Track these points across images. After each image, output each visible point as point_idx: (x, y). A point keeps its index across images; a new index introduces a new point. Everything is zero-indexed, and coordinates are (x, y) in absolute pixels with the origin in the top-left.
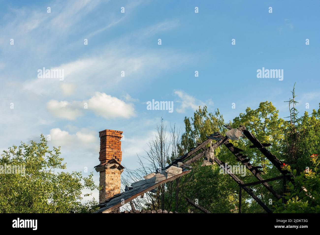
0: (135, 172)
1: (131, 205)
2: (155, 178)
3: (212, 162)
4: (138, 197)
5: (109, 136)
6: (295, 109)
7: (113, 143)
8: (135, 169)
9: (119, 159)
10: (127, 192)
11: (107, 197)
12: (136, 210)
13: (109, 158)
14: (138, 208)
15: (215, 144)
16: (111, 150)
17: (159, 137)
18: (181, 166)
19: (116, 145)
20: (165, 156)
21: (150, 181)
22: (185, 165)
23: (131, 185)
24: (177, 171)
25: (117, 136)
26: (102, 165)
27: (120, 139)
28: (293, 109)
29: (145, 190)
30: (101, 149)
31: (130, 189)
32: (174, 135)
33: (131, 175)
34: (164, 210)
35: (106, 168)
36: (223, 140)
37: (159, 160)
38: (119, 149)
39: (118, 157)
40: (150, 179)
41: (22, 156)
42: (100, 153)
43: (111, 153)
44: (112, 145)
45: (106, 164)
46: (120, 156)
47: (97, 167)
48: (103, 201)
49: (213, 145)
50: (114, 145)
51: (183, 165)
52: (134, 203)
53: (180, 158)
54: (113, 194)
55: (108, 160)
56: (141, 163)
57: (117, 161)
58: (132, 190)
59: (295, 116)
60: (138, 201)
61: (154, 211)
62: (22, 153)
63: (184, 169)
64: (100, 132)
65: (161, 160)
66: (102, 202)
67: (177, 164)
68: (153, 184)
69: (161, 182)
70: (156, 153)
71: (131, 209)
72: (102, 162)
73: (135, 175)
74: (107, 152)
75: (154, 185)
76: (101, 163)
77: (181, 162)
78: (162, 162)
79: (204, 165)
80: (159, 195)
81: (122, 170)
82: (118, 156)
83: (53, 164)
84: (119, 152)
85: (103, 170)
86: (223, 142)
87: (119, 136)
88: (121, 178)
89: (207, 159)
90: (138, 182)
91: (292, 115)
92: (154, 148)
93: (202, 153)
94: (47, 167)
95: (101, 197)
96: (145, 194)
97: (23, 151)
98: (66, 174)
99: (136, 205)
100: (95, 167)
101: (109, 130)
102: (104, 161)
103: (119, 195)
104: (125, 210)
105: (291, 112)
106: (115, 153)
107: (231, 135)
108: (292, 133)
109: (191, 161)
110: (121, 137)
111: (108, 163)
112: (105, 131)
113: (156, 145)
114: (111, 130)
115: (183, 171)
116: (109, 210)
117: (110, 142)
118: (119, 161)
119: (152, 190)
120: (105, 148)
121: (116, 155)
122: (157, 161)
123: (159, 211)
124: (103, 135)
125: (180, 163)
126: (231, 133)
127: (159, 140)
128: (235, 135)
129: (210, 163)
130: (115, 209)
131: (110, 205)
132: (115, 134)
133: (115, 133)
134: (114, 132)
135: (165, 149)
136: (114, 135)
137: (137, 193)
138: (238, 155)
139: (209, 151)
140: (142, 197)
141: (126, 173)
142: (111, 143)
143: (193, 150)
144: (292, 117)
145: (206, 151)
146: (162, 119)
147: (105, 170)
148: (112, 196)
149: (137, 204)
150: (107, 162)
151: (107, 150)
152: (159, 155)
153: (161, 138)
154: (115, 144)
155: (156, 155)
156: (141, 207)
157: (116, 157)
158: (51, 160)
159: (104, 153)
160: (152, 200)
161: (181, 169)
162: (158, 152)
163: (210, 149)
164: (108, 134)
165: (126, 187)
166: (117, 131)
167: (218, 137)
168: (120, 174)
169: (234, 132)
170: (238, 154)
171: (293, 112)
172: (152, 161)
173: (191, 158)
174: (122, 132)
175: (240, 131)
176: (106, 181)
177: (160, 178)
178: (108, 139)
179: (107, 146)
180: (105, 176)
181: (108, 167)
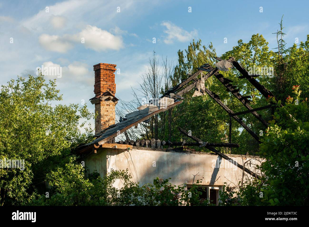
0: (130, 104)
1: (125, 135)
2: (148, 108)
3: (203, 93)
4: (132, 127)
5: (103, 69)
6: (282, 41)
7: (108, 76)
8: (129, 101)
9: (113, 91)
10: (122, 123)
11: (103, 128)
12: (131, 139)
13: (103, 90)
14: (133, 138)
15: (205, 75)
16: (105, 83)
17: (152, 69)
18: (173, 97)
19: (110, 78)
20: (157, 88)
21: (143, 111)
22: (177, 96)
23: (126, 116)
24: (170, 102)
25: (112, 69)
26: (97, 97)
27: (114, 72)
28: (281, 41)
29: (138, 121)
30: (96, 82)
31: (124, 119)
32: (166, 68)
33: (126, 107)
34: (158, 140)
35: (101, 101)
36: (213, 71)
37: (152, 92)
38: (113, 81)
39: (112, 90)
40: (143, 110)
41: (20, 90)
42: (95, 86)
43: (106, 86)
44: (106, 78)
45: (101, 96)
46: (114, 88)
47: (92, 99)
48: (99, 131)
49: (203, 77)
50: (108, 78)
51: (175, 96)
52: (129, 133)
53: (172, 89)
54: (108, 125)
55: (103, 93)
56: (135, 95)
57: (112, 94)
58: (126, 121)
59: (283, 47)
60: (133, 132)
61: (148, 140)
62: (20, 87)
63: (175, 100)
64: (94, 66)
65: (154, 92)
66: (97, 133)
67: (169, 95)
68: (146, 115)
69: (153, 113)
70: (149, 85)
71: (125, 139)
72: (97, 94)
73: (130, 107)
74: (101, 85)
75: (148, 116)
76: (96, 96)
77: (173, 93)
78: (155, 94)
79: (195, 96)
80: (153, 125)
81: (116, 102)
82: (113, 88)
84: (113, 85)
85: (98, 102)
86: (213, 73)
87: (113, 69)
88: (116, 109)
89: (198, 90)
90: (132, 113)
91: (280, 46)
92: (147, 81)
93: (193, 84)
94: (45, 100)
95: (97, 128)
96: (139, 125)
97: (21, 86)
98: (64, 106)
99: (131, 136)
100: (90, 100)
101: (103, 64)
102: (99, 94)
103: (114, 126)
104: (120, 141)
105: (279, 44)
106: (109, 86)
107: (221, 66)
108: (280, 63)
109: (183, 92)
110: (115, 70)
111: (102, 96)
112: (99, 65)
113: (149, 77)
114: (105, 64)
115: (175, 101)
116: (105, 140)
117: (104, 75)
118: (113, 93)
119: (145, 120)
120: (100, 81)
121: (110, 88)
122: (151, 93)
123: (152, 141)
124: (97, 69)
125: (172, 95)
126: (221, 64)
127: (152, 72)
128: (224, 67)
129: (201, 93)
130: (110, 139)
131: (105, 136)
132: (109, 68)
133: (109, 66)
134: (108, 65)
135: (158, 81)
136: (108, 68)
137: (131, 123)
138: (228, 86)
139: (199, 82)
140: (136, 127)
141: (121, 105)
142: (105, 76)
143: (184, 81)
144: (279, 48)
145: (197, 82)
146: (155, 52)
147: (100, 103)
148: (107, 127)
149: (132, 134)
150: (102, 95)
151: (102, 83)
152: (152, 87)
153: (154, 71)
154: (109, 77)
155: (149, 87)
156: (135, 137)
157: (110, 89)
158: (48, 93)
159: (99, 85)
160: (146, 131)
161: (173, 100)
162: (151, 84)
163: (200, 80)
164: (102, 68)
165: (121, 118)
166: (111, 65)
167: (208, 69)
168: (115, 106)
169: (224, 64)
170: (227, 84)
171: (281, 43)
172: (146, 93)
173: (183, 90)
174: (116, 65)
175: (229, 63)
176: (101, 113)
177: (153, 109)
178: (102, 72)
179: (101, 79)
180: (100, 108)
181: (102, 99)
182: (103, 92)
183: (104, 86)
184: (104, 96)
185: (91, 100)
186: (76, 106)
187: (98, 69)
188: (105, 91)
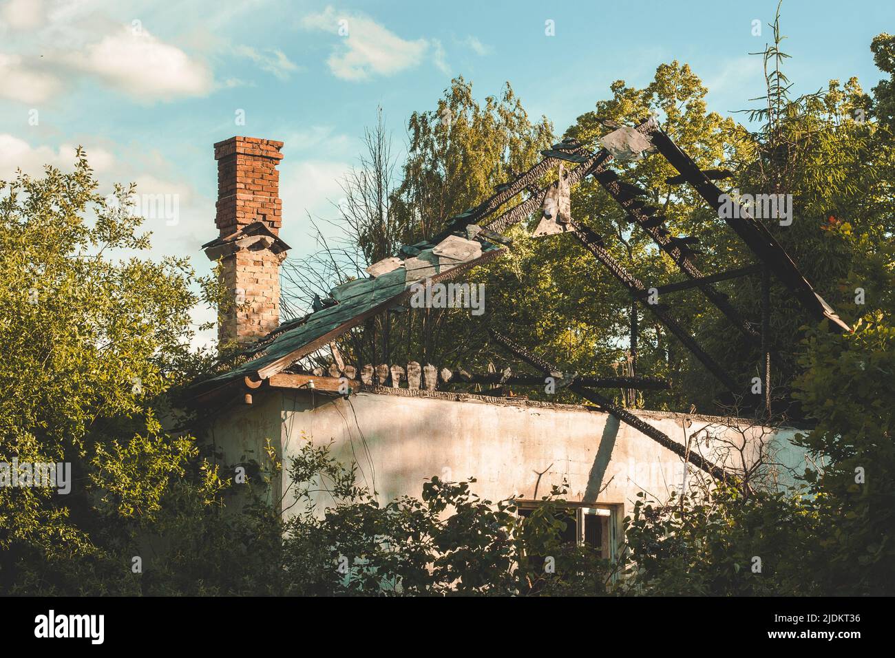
2: (402, 270)
3: (564, 224)
5: (244, 154)
6: (780, 76)
7: (257, 175)
9: (273, 222)
10: (323, 312)
11: (242, 332)
13: (245, 218)
16: (251, 197)
18: (476, 237)
19: (265, 183)
21: (387, 279)
22: (488, 235)
24: (467, 250)
25: (269, 154)
26: (226, 239)
27: (276, 164)
28: (776, 76)
30: (221, 194)
35: (238, 249)
38: (274, 192)
39: (270, 217)
40: (388, 276)
42: (217, 205)
43: (252, 204)
44: (253, 182)
45: (237, 236)
46: (278, 212)
47: (209, 245)
50: (260, 182)
51: (483, 233)
54: (259, 324)
55: (244, 226)
57: (269, 229)
58: (337, 308)
59: (782, 94)
62: (19, 203)
63: (485, 244)
64: (216, 146)
67: (466, 230)
68: (398, 288)
70: (364, 208)
72: (226, 230)
74: (239, 203)
76: (223, 235)
77: (474, 224)
79: (541, 234)
81: (282, 255)
82: (272, 213)
83: (108, 235)
84: (274, 203)
85: (230, 255)
87: (272, 155)
89: (549, 216)
91: (771, 92)
93: (536, 197)
94: (89, 244)
95: (224, 334)
97: (22, 197)
98: (146, 264)
100: (203, 247)
101: (245, 138)
102: (230, 229)
104: (314, 367)
105: (770, 84)
106: (263, 206)
108: (773, 143)
109: (505, 220)
110: (278, 159)
111: (241, 234)
112: (233, 141)
113: (362, 184)
114: (249, 139)
115: (483, 249)
116: (276, 364)
117: (246, 172)
118: (273, 226)
120: (234, 190)
121: (264, 211)
124: (226, 153)
125: (474, 229)
126: (618, 140)
129: (560, 227)
131: (275, 352)
132: (263, 150)
133: (261, 147)
134: (258, 144)
136: (258, 152)
139: (555, 193)
142: (251, 174)
143: (505, 191)
144: (771, 98)
145: (546, 193)
147: (235, 255)
148: (256, 328)
150: (239, 231)
151: (240, 195)
154: (262, 178)
155: (364, 214)
157: (264, 216)
158: (104, 223)
159: (232, 204)
161: (479, 244)
162: (368, 204)
164: (240, 150)
166: (268, 141)
168: (279, 265)
169: (626, 139)
170: (631, 202)
171: (776, 82)
173: (505, 215)
174: (282, 144)
176: (238, 286)
177: (418, 271)
178: (242, 164)
179: (238, 186)
180: (234, 271)
181: (241, 246)
182: (245, 224)
183: (247, 207)
184: (246, 235)
185: (205, 249)
186: (184, 264)
187: (228, 154)
188: (249, 222)
